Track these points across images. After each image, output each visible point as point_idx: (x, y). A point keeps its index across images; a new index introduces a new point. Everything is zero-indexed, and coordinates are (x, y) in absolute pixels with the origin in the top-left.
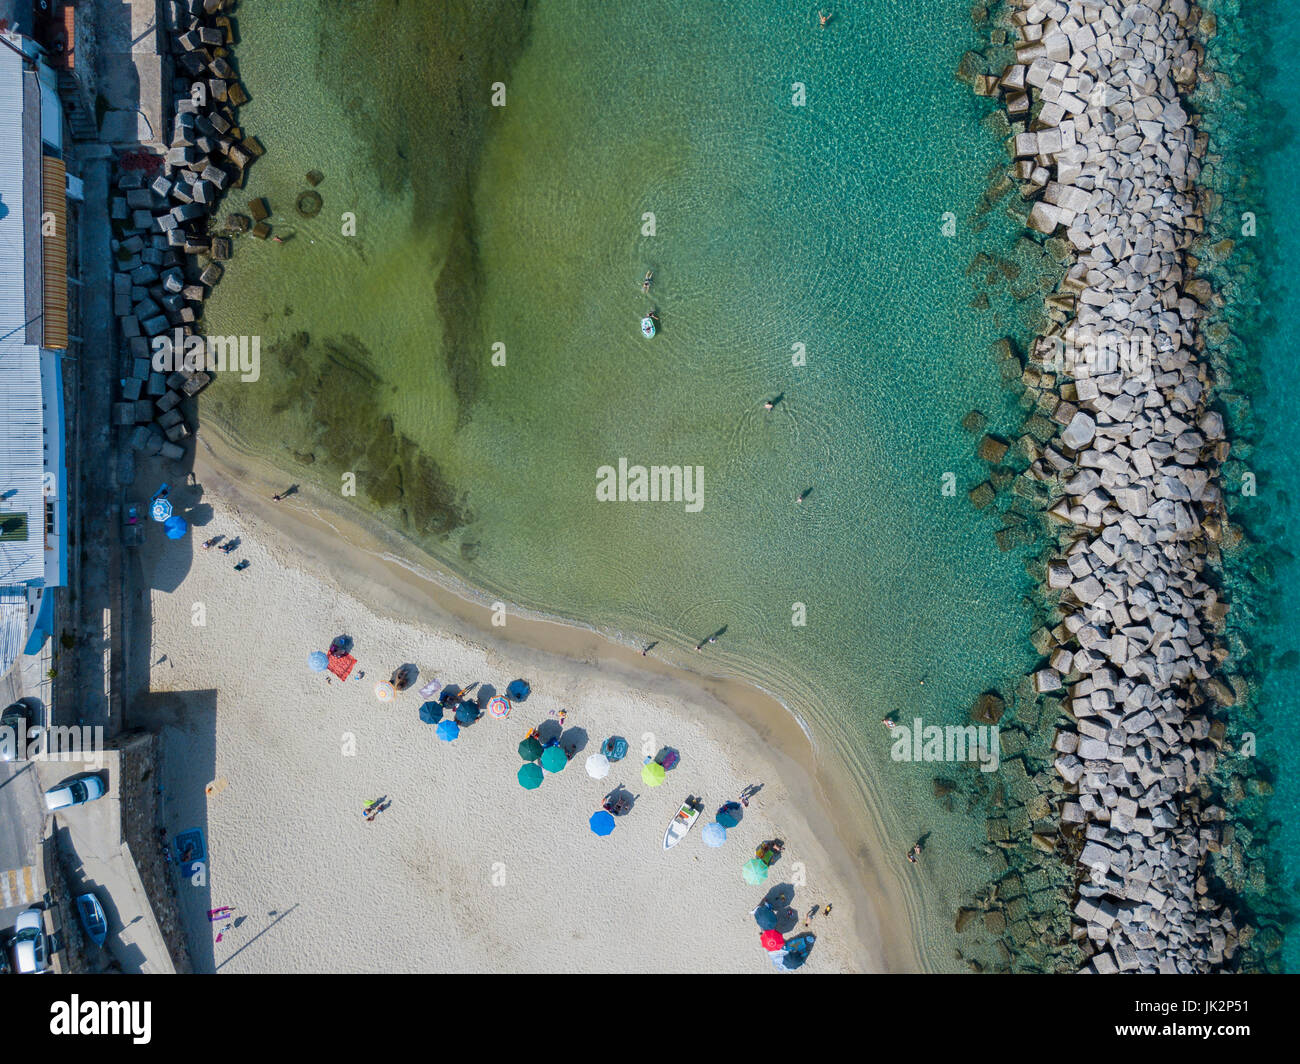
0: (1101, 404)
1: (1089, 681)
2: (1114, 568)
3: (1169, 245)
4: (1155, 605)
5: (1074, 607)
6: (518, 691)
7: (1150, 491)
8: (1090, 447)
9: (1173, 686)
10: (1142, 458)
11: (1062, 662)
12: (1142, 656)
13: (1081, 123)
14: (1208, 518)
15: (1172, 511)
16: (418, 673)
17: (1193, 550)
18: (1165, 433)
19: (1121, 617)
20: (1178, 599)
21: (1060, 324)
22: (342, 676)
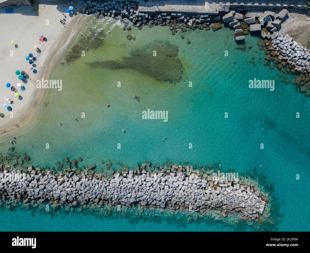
0: (80, 183)
1: (29, 176)
2: (49, 182)
3: (108, 197)
4: (41, 189)
5: (43, 175)
6: (35, 72)
7: (62, 190)
8: (73, 180)
9: (27, 192)
10: (69, 190)
11: (33, 172)
12: (32, 186)
13: (133, 183)
14: (58, 201)
15: (58, 194)
16: (40, 53)
17: (52, 198)
18: (73, 194)
19: (40, 183)
20: (42, 193)
21: (97, 177)
22: (40, 40)
